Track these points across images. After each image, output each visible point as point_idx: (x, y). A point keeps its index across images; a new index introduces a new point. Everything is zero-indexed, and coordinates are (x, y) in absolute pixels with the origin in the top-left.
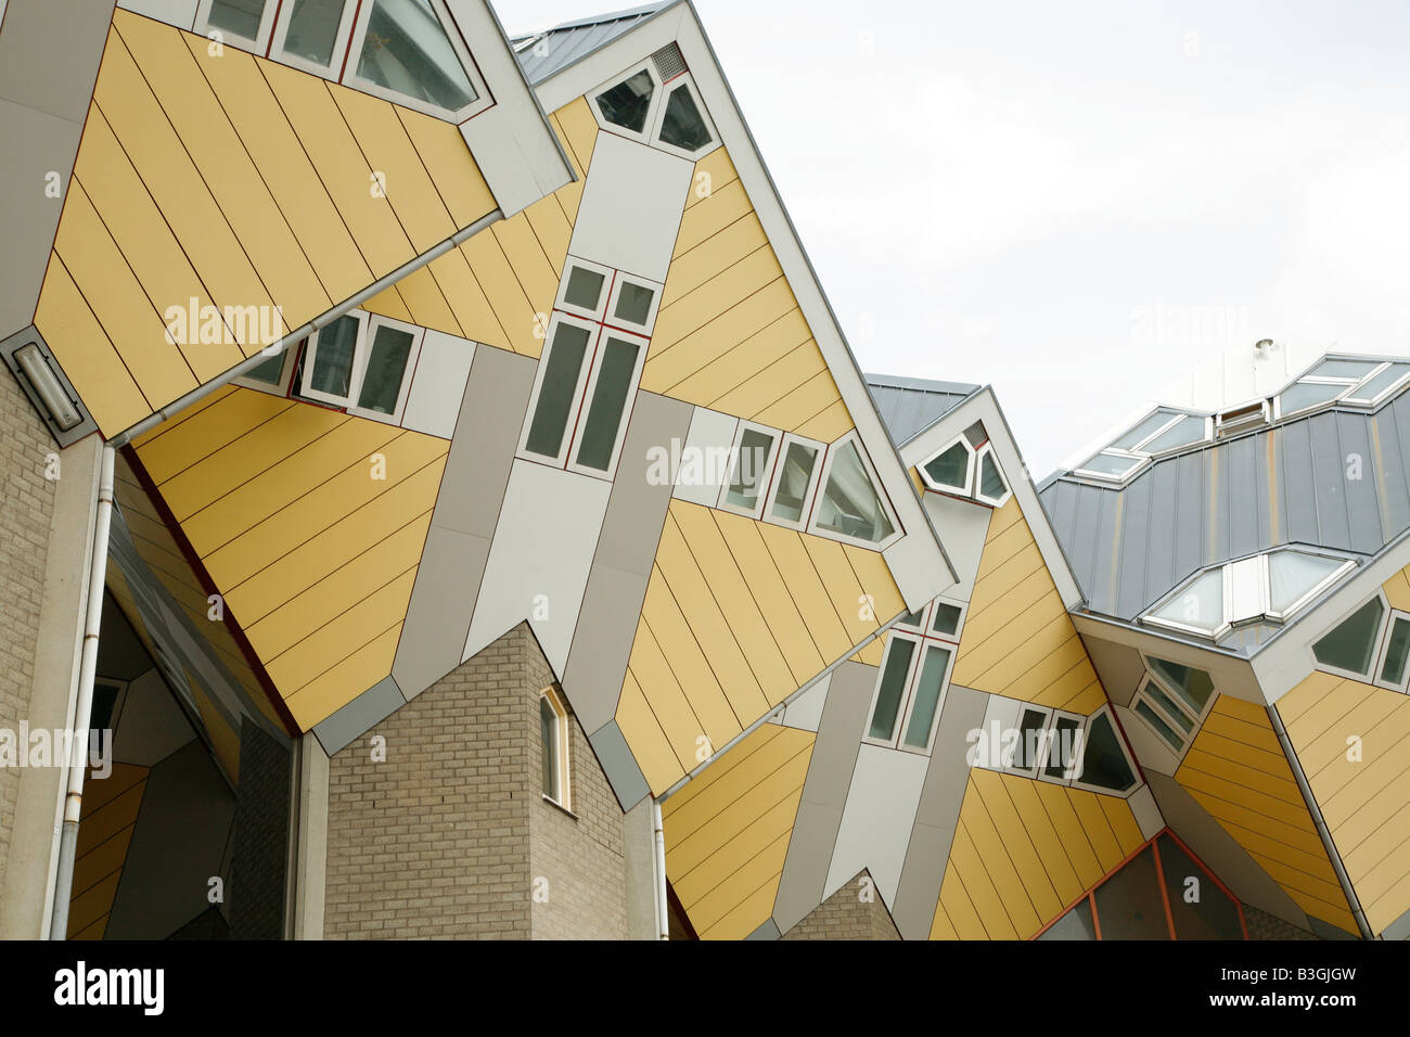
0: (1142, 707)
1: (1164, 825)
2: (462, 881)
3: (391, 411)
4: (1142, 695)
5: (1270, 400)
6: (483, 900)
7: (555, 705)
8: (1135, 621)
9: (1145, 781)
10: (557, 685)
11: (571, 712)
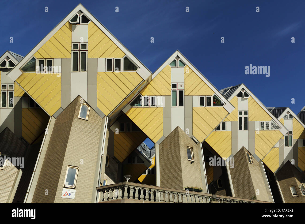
2: (243, 172)
3: (225, 130)
6: (246, 174)
7: (249, 153)
10: (248, 151)
11: (250, 154)
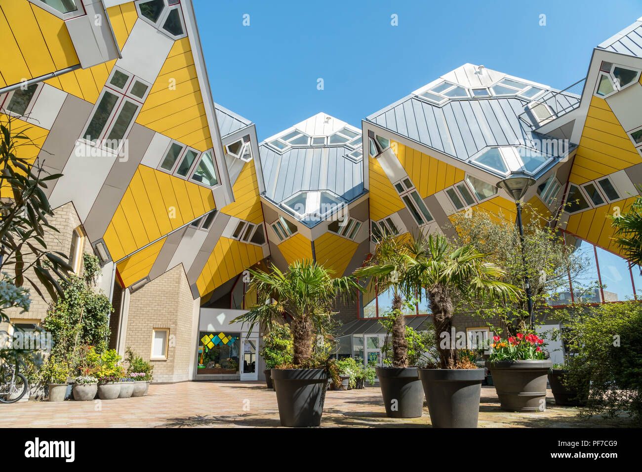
0: (274, 226)
1: (269, 254)
4: (275, 223)
5: (327, 137)
8: (279, 204)
9: (268, 243)
